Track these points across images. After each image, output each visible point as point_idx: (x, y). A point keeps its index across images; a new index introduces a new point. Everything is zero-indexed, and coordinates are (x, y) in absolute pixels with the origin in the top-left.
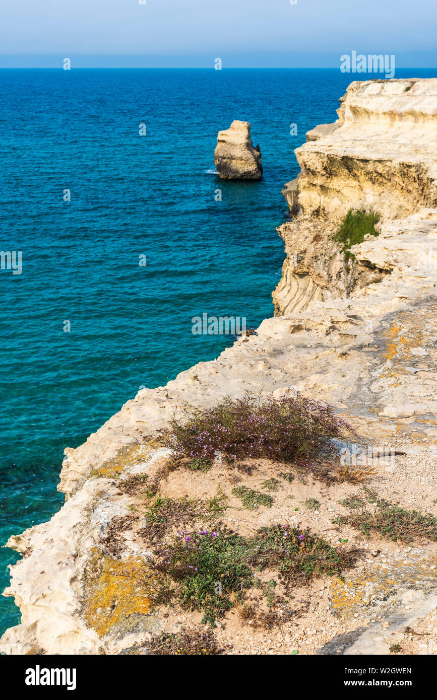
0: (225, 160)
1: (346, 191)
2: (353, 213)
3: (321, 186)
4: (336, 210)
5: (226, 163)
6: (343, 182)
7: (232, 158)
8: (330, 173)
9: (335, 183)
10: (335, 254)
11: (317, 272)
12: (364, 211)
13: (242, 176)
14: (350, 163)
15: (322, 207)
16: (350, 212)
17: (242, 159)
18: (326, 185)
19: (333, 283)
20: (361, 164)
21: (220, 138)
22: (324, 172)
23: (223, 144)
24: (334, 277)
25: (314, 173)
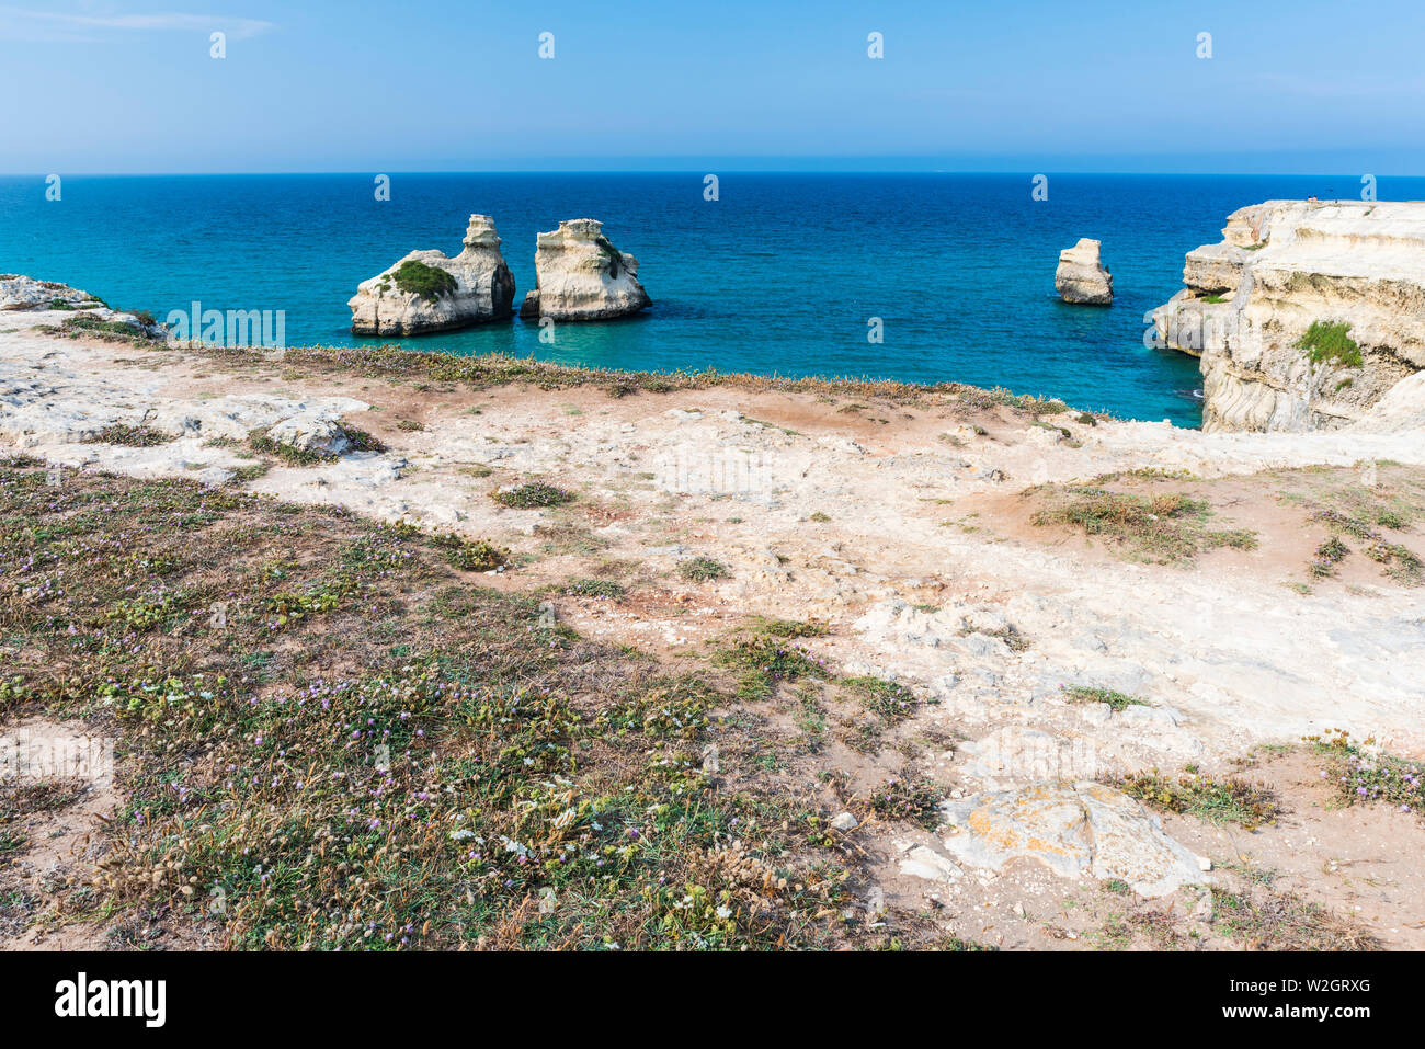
0: (1071, 282)
1: (1307, 306)
2: (1319, 324)
3: (1278, 301)
4: (1292, 322)
5: (1072, 285)
6: (1305, 297)
7: (1080, 280)
8: (1290, 288)
9: (1295, 297)
10: (1297, 360)
11: (1274, 376)
12: (1333, 322)
13: (1090, 299)
14: (1318, 279)
15: (1275, 320)
16: (1315, 324)
17: (1092, 281)
18: (1284, 300)
19: (1291, 385)
20: (1332, 281)
21: (1062, 257)
22: (1283, 288)
23: (1067, 265)
24: (1294, 380)
25: (1270, 289)
